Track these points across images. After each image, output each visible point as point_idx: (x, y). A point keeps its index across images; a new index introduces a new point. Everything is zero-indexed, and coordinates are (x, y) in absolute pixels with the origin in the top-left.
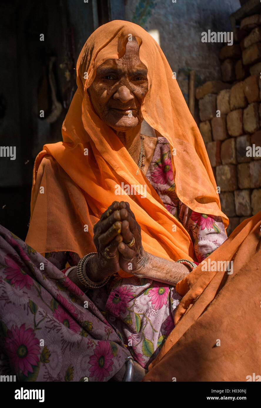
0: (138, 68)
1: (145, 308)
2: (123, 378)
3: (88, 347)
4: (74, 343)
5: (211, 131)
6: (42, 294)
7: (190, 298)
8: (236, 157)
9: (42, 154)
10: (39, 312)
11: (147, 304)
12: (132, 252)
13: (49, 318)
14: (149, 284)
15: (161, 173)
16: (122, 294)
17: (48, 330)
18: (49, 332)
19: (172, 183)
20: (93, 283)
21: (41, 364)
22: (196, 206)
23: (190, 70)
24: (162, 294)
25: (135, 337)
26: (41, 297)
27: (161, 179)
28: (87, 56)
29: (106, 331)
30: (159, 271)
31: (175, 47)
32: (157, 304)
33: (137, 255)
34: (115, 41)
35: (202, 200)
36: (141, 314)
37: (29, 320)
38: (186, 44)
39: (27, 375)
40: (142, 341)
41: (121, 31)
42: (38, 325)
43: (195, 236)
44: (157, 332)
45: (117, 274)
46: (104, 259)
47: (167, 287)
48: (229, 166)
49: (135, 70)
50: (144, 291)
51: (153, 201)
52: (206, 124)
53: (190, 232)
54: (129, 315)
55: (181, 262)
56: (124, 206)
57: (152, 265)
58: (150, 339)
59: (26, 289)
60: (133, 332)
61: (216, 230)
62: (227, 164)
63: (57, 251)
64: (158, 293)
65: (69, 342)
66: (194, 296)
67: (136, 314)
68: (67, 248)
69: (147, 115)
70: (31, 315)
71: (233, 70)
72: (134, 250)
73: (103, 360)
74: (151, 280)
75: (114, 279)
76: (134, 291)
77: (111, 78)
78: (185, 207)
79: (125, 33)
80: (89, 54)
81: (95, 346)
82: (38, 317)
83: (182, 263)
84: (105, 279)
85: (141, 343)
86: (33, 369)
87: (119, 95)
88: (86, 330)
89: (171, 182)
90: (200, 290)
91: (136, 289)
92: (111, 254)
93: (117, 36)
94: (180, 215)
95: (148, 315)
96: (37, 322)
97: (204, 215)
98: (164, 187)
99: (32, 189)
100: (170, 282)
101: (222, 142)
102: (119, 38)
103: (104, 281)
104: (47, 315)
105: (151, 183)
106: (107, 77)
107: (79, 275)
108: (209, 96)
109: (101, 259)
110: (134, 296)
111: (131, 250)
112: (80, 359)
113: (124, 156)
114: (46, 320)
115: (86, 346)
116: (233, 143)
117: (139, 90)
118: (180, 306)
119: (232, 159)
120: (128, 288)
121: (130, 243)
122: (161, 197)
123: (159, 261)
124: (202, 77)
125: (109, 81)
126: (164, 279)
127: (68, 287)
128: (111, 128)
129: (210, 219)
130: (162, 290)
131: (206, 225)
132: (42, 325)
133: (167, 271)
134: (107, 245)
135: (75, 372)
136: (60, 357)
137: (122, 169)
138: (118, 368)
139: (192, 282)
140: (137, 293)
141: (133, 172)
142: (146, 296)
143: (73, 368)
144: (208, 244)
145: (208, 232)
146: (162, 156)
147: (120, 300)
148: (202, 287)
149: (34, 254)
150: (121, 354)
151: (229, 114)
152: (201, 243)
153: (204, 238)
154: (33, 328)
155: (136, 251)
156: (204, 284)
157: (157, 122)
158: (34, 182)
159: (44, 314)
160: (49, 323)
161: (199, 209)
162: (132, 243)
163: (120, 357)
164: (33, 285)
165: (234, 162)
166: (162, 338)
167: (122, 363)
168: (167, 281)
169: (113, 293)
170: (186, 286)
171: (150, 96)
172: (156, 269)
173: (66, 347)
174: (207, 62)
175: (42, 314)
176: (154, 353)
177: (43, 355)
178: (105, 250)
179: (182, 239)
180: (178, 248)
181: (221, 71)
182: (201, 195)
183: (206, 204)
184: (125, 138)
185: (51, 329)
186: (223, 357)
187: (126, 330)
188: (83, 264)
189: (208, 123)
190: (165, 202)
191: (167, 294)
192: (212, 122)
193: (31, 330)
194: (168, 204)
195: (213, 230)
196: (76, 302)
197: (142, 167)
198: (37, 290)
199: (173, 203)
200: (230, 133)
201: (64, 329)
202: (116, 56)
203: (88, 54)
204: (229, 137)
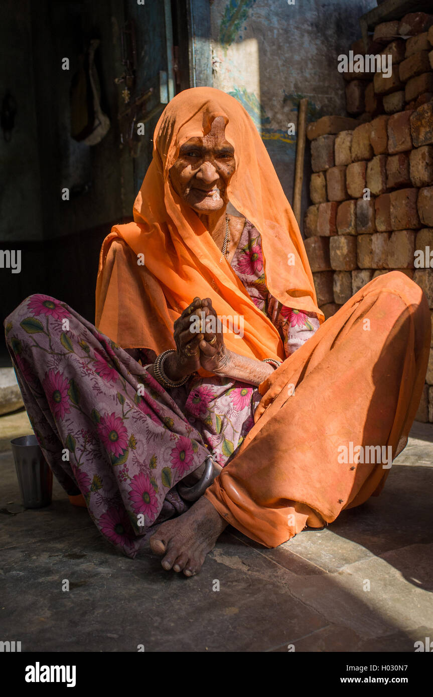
0: (225, 145)
1: (226, 409)
2: (203, 475)
3: (171, 440)
4: (158, 434)
5: (326, 186)
6: (127, 388)
7: (270, 398)
8: (356, 225)
9: (111, 236)
10: (127, 403)
11: (229, 405)
12: (213, 350)
13: (135, 409)
14: (232, 384)
15: (248, 261)
16: (202, 394)
17: (135, 420)
18: (136, 422)
19: (261, 273)
20: (171, 381)
21: (130, 449)
22: (287, 300)
23: (301, 97)
24: (244, 396)
25: (214, 438)
26: (126, 391)
27: (248, 270)
28: (167, 129)
29: (186, 429)
30: (241, 371)
31: (280, 63)
32: (239, 405)
33: (219, 353)
34: (200, 115)
35: (294, 293)
36: (222, 415)
37: (118, 409)
38: (297, 58)
39: (118, 457)
40: (223, 442)
41: (205, 106)
42: (126, 414)
43: (285, 333)
44: (238, 432)
45: (197, 373)
46: (184, 356)
47: (250, 387)
48: (346, 238)
49: (220, 148)
50: (226, 391)
51: (239, 293)
52: (319, 176)
53: (280, 329)
54: (210, 416)
55: (267, 361)
56: (206, 304)
57: (234, 364)
58: (230, 440)
59: (112, 383)
60: (213, 433)
61: (308, 326)
62: (343, 235)
63: (132, 348)
64: (241, 394)
65: (154, 433)
66: (273, 396)
67: (216, 415)
68: (143, 345)
69: (233, 196)
70: (120, 406)
71: (362, 97)
72: (216, 348)
73: (184, 455)
74: (234, 380)
75: (194, 379)
76: (215, 391)
77: (194, 155)
78: (275, 301)
79: (211, 109)
80: (170, 128)
81: (177, 439)
82: (126, 408)
83: (268, 363)
84: (184, 378)
85: (222, 444)
86: (124, 452)
87: (203, 175)
88: (168, 425)
89: (259, 273)
90: (280, 389)
91: (217, 389)
92: (192, 351)
93: (201, 110)
94: (269, 309)
95: (229, 416)
96: (125, 412)
97: (295, 311)
98: (252, 278)
99: (99, 275)
100: (253, 382)
101: (339, 203)
102: (204, 113)
103: (183, 380)
104: (133, 406)
105: (237, 273)
106: (189, 154)
107: (156, 373)
108: (324, 138)
109: (181, 356)
110: (216, 396)
111: (212, 348)
112: (163, 450)
113: (207, 243)
114: (133, 411)
115: (169, 438)
116: (352, 206)
117: (224, 168)
118: (260, 406)
119: (350, 228)
120: (209, 389)
121: (211, 340)
122: (248, 289)
123: (243, 360)
124: (318, 107)
125: (192, 158)
126: (248, 379)
127: (150, 383)
128: (193, 210)
129: (302, 315)
130: (245, 391)
131: (298, 321)
132: (129, 415)
133: (250, 370)
134: (189, 342)
135: (158, 461)
136: (145, 446)
137: (206, 257)
138: (199, 464)
139: (273, 382)
140: (219, 393)
141: (217, 259)
142: (228, 397)
143: (156, 457)
144: (299, 343)
145: (299, 330)
146: (250, 241)
147: (200, 400)
148: (281, 386)
149: (118, 349)
150: (200, 452)
151: (349, 166)
152: (291, 341)
153: (295, 336)
154: (122, 417)
155: (217, 349)
156: (283, 382)
157: (244, 205)
158: (101, 267)
159: (131, 406)
160: (135, 414)
161: (290, 303)
162: (213, 340)
163: (200, 455)
164: (119, 379)
165: (353, 232)
166: (242, 439)
167: (202, 460)
168: (250, 381)
169: (192, 393)
170: (268, 385)
171: (236, 176)
172: (239, 368)
173: (150, 438)
174: (326, 84)
175: (129, 406)
176: (234, 452)
177: (131, 442)
178: (186, 347)
179: (270, 336)
180: (264, 347)
181: (345, 97)
182: (294, 288)
183: (298, 298)
184: (208, 223)
185: (138, 419)
186: (295, 448)
187: (206, 431)
188: (160, 362)
189: (321, 174)
190: (252, 295)
191: (250, 395)
192: (328, 174)
193: (119, 419)
194: (255, 297)
195: (305, 327)
196: (157, 399)
197: (226, 254)
198: (122, 383)
199: (261, 296)
200: (349, 192)
201: (149, 421)
202: (200, 133)
203: (168, 126)
204: (349, 197)
